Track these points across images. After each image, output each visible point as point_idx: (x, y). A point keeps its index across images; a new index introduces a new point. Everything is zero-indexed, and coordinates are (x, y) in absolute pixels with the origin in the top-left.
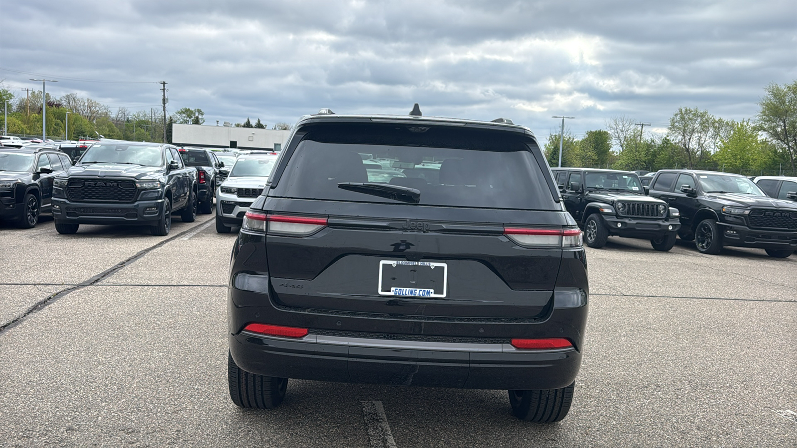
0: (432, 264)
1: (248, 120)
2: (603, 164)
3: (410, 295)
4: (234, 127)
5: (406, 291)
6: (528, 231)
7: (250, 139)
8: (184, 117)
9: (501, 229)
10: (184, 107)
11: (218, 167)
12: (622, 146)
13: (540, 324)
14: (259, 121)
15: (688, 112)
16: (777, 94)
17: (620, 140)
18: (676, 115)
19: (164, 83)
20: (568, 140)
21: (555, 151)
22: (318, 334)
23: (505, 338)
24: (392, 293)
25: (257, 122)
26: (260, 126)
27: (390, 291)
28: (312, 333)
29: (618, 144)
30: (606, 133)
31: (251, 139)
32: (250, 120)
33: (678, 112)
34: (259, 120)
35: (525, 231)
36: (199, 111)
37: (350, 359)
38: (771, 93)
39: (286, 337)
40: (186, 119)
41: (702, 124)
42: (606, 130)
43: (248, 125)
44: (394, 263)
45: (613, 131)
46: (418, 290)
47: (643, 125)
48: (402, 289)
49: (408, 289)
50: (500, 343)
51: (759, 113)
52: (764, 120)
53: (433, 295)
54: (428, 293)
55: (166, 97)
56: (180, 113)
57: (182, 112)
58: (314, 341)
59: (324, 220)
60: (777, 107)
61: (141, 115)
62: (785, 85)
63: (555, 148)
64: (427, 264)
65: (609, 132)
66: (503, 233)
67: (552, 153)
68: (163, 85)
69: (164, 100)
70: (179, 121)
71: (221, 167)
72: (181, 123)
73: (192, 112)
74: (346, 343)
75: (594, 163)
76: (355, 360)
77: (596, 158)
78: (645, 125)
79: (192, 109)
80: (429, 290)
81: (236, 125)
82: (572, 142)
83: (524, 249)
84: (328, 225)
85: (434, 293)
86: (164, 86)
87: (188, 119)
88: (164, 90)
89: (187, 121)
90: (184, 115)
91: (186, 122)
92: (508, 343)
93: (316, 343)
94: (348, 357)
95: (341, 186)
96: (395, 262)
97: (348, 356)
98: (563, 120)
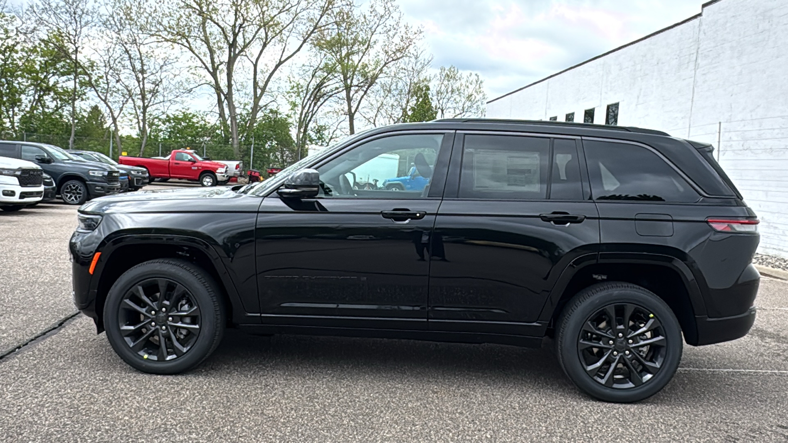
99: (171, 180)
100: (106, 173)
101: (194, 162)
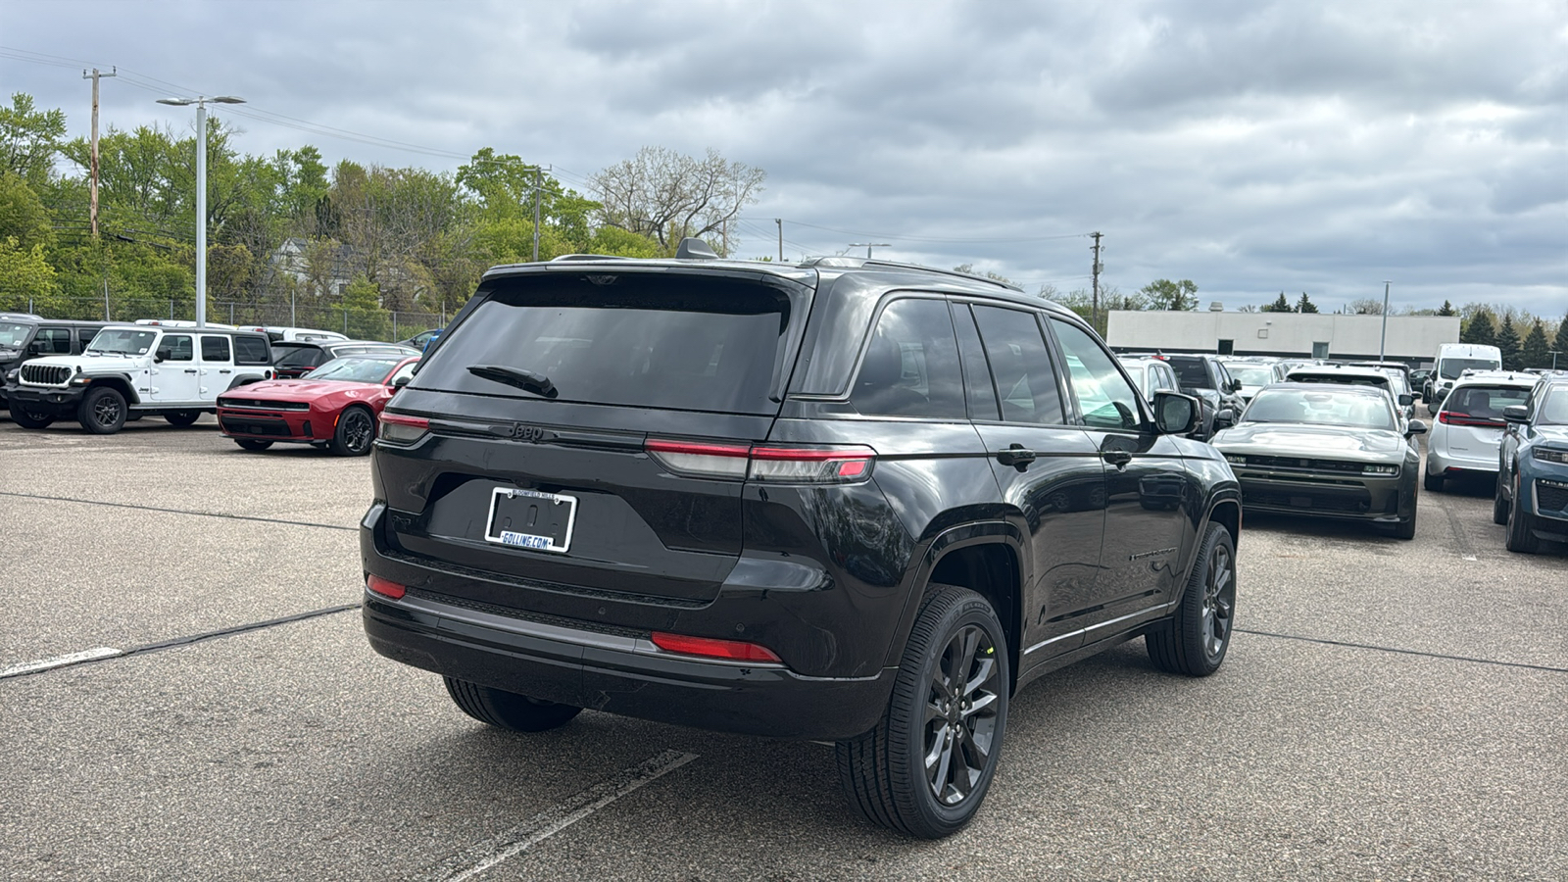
0: (556, 496)
1: (1282, 297)
3: (521, 545)
4: (1258, 313)
5: (517, 538)
6: (682, 446)
7: (1261, 336)
8: (1158, 297)
9: (638, 441)
10: (1159, 279)
11: (1228, 390)
13: (698, 611)
14: (1305, 298)
19: (1097, 236)
23: (642, 629)
24: (500, 540)
25: (1300, 300)
26: (1308, 308)
27: (499, 537)
31: (1262, 334)
32: (1286, 296)
34: (1305, 295)
35: (677, 446)
36: (1189, 286)
40: (1160, 300)
43: (1281, 307)
44: (508, 491)
46: (533, 537)
48: (514, 533)
49: (521, 535)
50: (634, 637)
53: (550, 548)
54: (545, 543)
55: (1100, 262)
56: (1150, 290)
57: (1155, 287)
61: (1078, 298)
64: (549, 496)
66: (643, 448)
68: (1095, 239)
69: (1095, 267)
70: (1147, 307)
71: (1234, 391)
72: (1151, 308)
73: (1173, 287)
74: (436, 612)
79: (1174, 281)
80: (546, 538)
81: (1262, 307)
83: (674, 477)
84: (429, 429)
85: (554, 545)
86: (1097, 241)
87: (1165, 301)
88: (1097, 247)
89: (1163, 304)
90: (1158, 294)
91: (1160, 307)
92: (647, 638)
95: (472, 371)
96: (511, 491)
97: (441, 633)
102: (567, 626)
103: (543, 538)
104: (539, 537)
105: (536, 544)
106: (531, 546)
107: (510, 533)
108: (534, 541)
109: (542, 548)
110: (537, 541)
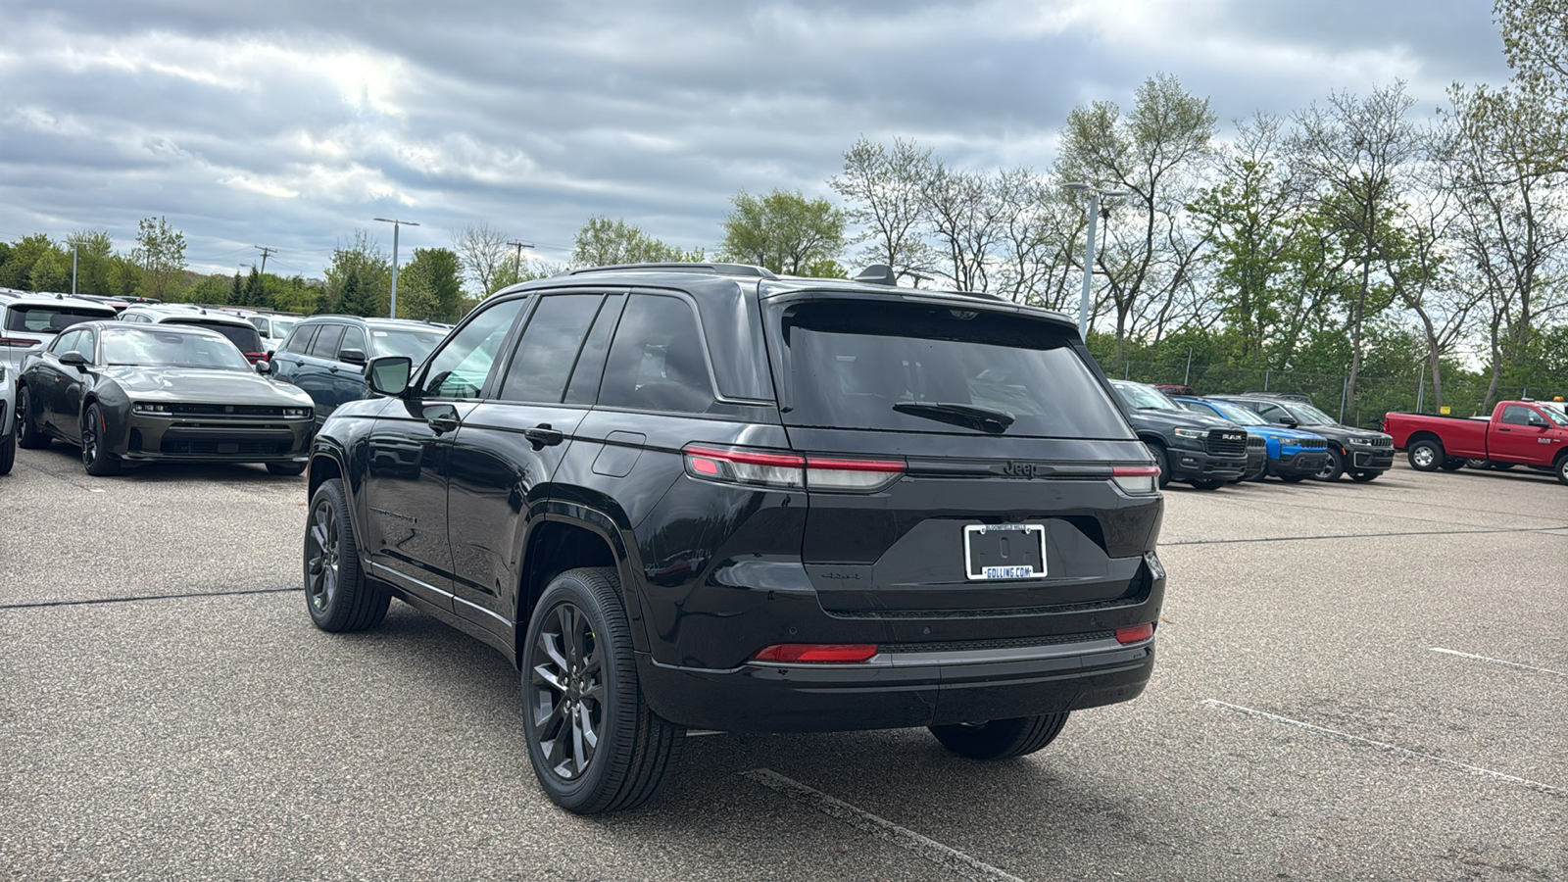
0: (1028, 526)
2: (448, 315)
3: (1006, 577)
5: (1000, 572)
12: (485, 283)
15: (606, 226)
16: (748, 209)
17: (481, 270)
18: (586, 231)
20: (374, 263)
21: (350, 285)
22: (894, 651)
24: (984, 576)
27: (981, 573)
28: (884, 652)
29: (477, 278)
30: (452, 255)
33: (587, 225)
37: (942, 687)
38: (740, 208)
39: (842, 662)
41: (630, 251)
42: (453, 250)
44: (981, 528)
45: (467, 253)
46: (1015, 567)
47: (520, 245)
48: (996, 568)
49: (1003, 568)
51: (724, 241)
52: (731, 251)
53: (1033, 575)
54: (1027, 571)
58: (887, 663)
59: (901, 464)
60: (749, 233)
62: (760, 196)
63: (350, 278)
64: (1021, 527)
65: (458, 254)
66: (1112, 476)
67: (345, 288)
74: (935, 662)
75: (433, 313)
76: (949, 687)
77: (436, 303)
78: (525, 246)
80: (1027, 567)
82: (381, 269)
83: (1129, 497)
84: (907, 471)
85: (1034, 572)
92: (1112, 637)
93: (893, 667)
94: (938, 684)
95: (897, 408)
96: (984, 527)
97: (939, 682)
98: (397, 227)
99: (1516, 467)
100: (1205, 434)
101: (1545, 427)
102: (1062, 642)
103: (1024, 567)
104: (1020, 567)
105: (1019, 574)
106: (1015, 577)
107: (992, 568)
108: (1016, 572)
109: (1025, 576)
110: (1019, 571)
